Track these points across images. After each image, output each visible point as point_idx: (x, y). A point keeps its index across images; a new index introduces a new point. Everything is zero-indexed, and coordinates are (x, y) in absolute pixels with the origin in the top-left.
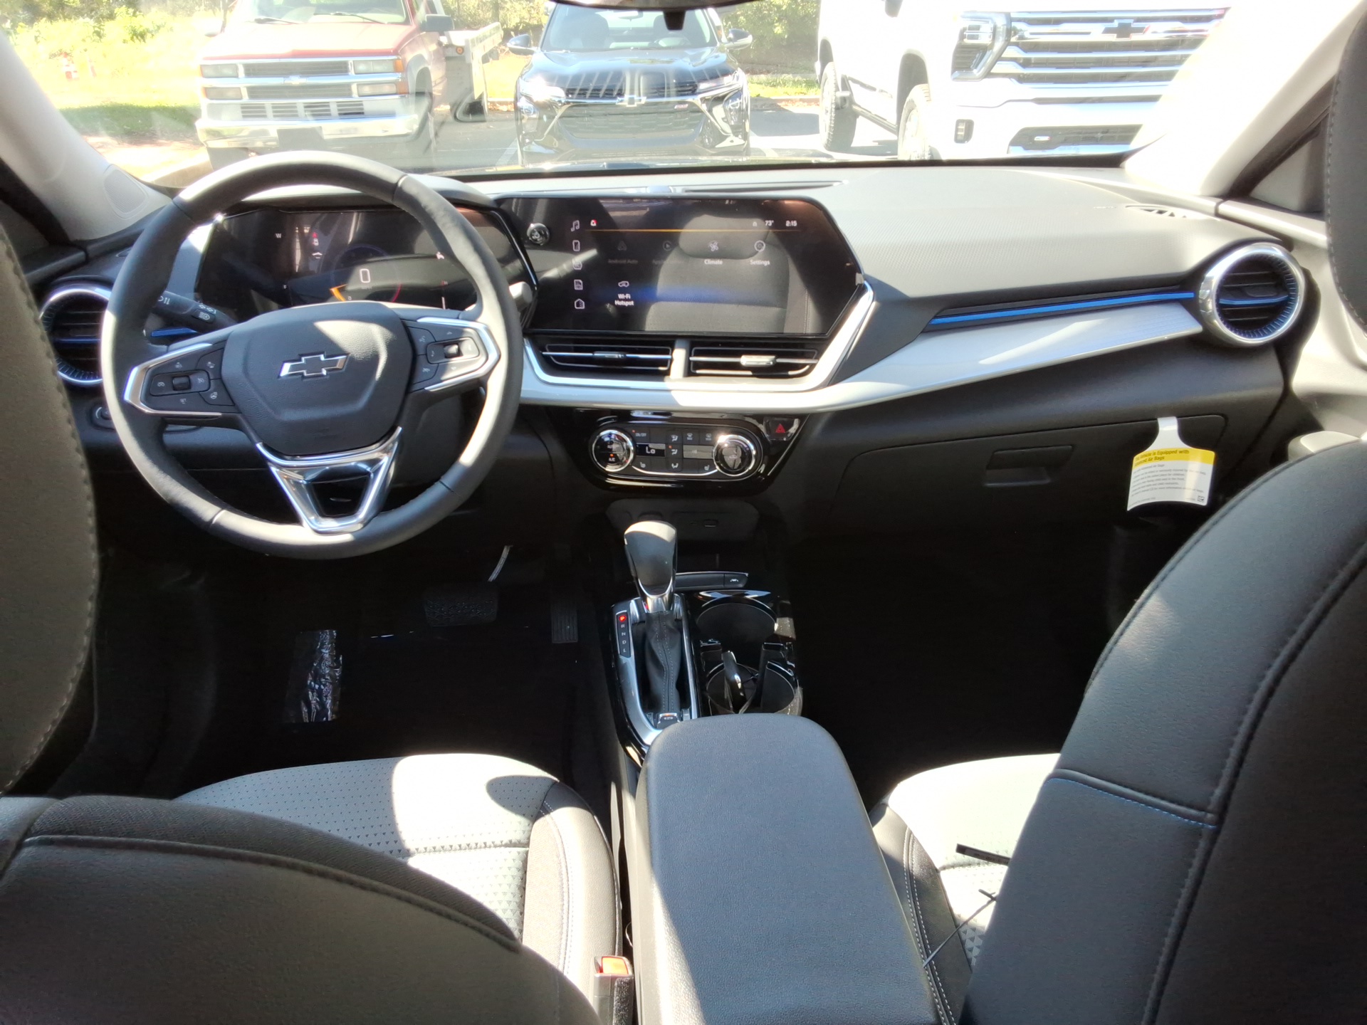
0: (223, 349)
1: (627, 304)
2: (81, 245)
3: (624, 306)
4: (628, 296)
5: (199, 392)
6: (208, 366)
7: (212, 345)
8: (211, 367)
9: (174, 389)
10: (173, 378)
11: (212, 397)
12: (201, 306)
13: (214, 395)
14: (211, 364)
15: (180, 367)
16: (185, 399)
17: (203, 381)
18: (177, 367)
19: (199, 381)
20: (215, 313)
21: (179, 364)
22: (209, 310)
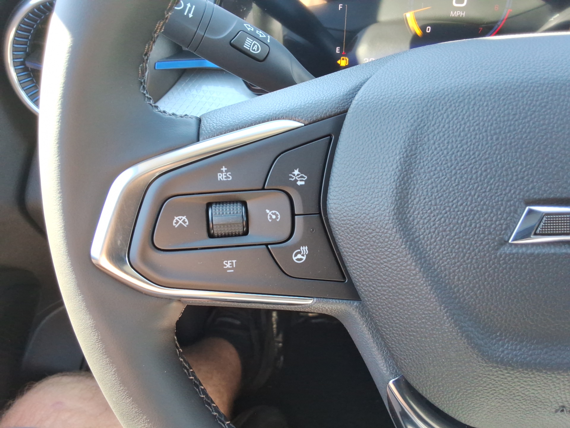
0: (331, 139)
5: (267, 245)
6: (293, 180)
7: (305, 125)
8: (299, 183)
9: (211, 236)
10: (209, 205)
11: (294, 259)
12: (248, 26)
13: (300, 253)
14: (298, 175)
15: (227, 177)
16: (234, 261)
17: (277, 218)
18: (221, 177)
19: (269, 217)
20: (269, 41)
21: (226, 171)
22: (260, 35)
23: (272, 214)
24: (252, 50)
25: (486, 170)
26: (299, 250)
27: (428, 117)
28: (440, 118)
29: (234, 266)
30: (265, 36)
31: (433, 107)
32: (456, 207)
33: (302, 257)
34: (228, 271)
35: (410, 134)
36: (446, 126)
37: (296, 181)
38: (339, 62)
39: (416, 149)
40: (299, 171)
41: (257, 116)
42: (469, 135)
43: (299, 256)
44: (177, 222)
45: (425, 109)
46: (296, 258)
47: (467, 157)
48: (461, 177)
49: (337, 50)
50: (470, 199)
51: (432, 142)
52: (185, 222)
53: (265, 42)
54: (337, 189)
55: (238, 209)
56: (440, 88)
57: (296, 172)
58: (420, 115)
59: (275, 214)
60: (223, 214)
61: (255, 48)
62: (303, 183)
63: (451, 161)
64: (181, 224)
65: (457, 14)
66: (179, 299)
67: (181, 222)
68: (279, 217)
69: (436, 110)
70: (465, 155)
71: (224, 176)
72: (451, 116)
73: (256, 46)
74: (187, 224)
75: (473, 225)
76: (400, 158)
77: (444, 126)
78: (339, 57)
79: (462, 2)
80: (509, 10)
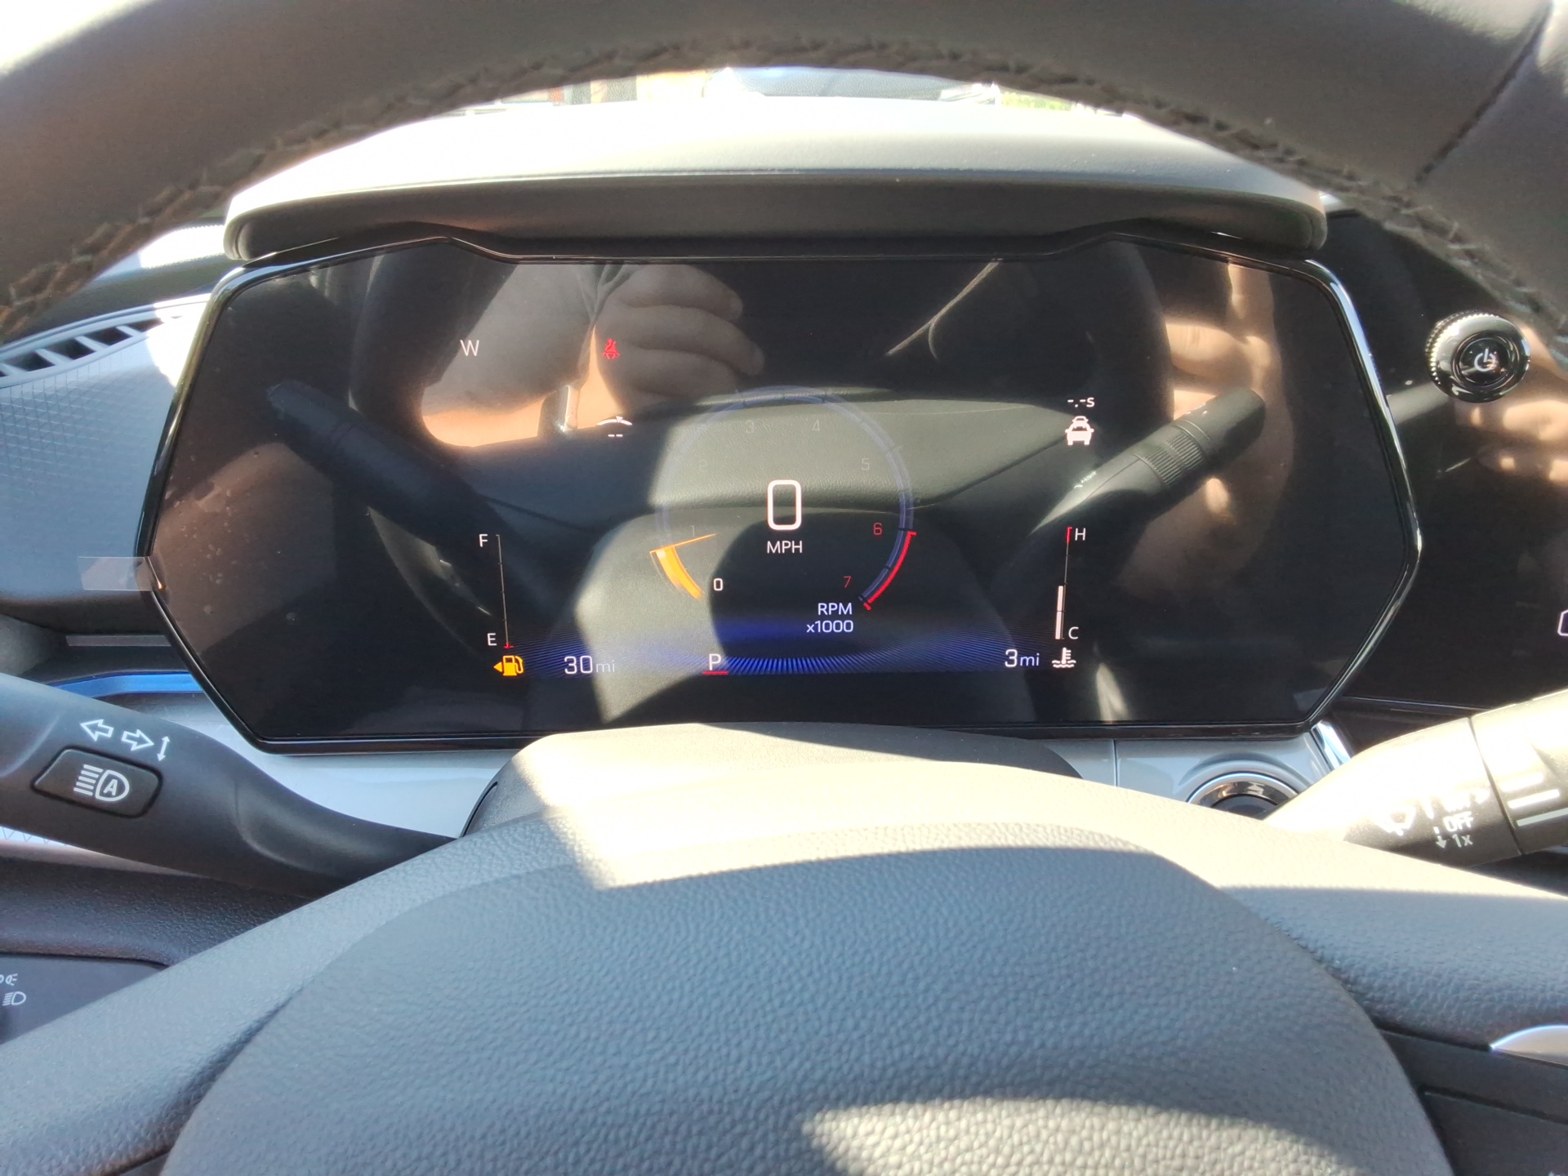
12: (96, 726)
20: (161, 757)
22: (135, 744)
24: (102, 794)
30: (150, 743)
38: (498, 667)
49: (489, 639)
53: (149, 762)
61: (112, 787)
65: (784, 547)
73: (114, 782)
78: (497, 655)
79: (792, 520)
80: (909, 533)
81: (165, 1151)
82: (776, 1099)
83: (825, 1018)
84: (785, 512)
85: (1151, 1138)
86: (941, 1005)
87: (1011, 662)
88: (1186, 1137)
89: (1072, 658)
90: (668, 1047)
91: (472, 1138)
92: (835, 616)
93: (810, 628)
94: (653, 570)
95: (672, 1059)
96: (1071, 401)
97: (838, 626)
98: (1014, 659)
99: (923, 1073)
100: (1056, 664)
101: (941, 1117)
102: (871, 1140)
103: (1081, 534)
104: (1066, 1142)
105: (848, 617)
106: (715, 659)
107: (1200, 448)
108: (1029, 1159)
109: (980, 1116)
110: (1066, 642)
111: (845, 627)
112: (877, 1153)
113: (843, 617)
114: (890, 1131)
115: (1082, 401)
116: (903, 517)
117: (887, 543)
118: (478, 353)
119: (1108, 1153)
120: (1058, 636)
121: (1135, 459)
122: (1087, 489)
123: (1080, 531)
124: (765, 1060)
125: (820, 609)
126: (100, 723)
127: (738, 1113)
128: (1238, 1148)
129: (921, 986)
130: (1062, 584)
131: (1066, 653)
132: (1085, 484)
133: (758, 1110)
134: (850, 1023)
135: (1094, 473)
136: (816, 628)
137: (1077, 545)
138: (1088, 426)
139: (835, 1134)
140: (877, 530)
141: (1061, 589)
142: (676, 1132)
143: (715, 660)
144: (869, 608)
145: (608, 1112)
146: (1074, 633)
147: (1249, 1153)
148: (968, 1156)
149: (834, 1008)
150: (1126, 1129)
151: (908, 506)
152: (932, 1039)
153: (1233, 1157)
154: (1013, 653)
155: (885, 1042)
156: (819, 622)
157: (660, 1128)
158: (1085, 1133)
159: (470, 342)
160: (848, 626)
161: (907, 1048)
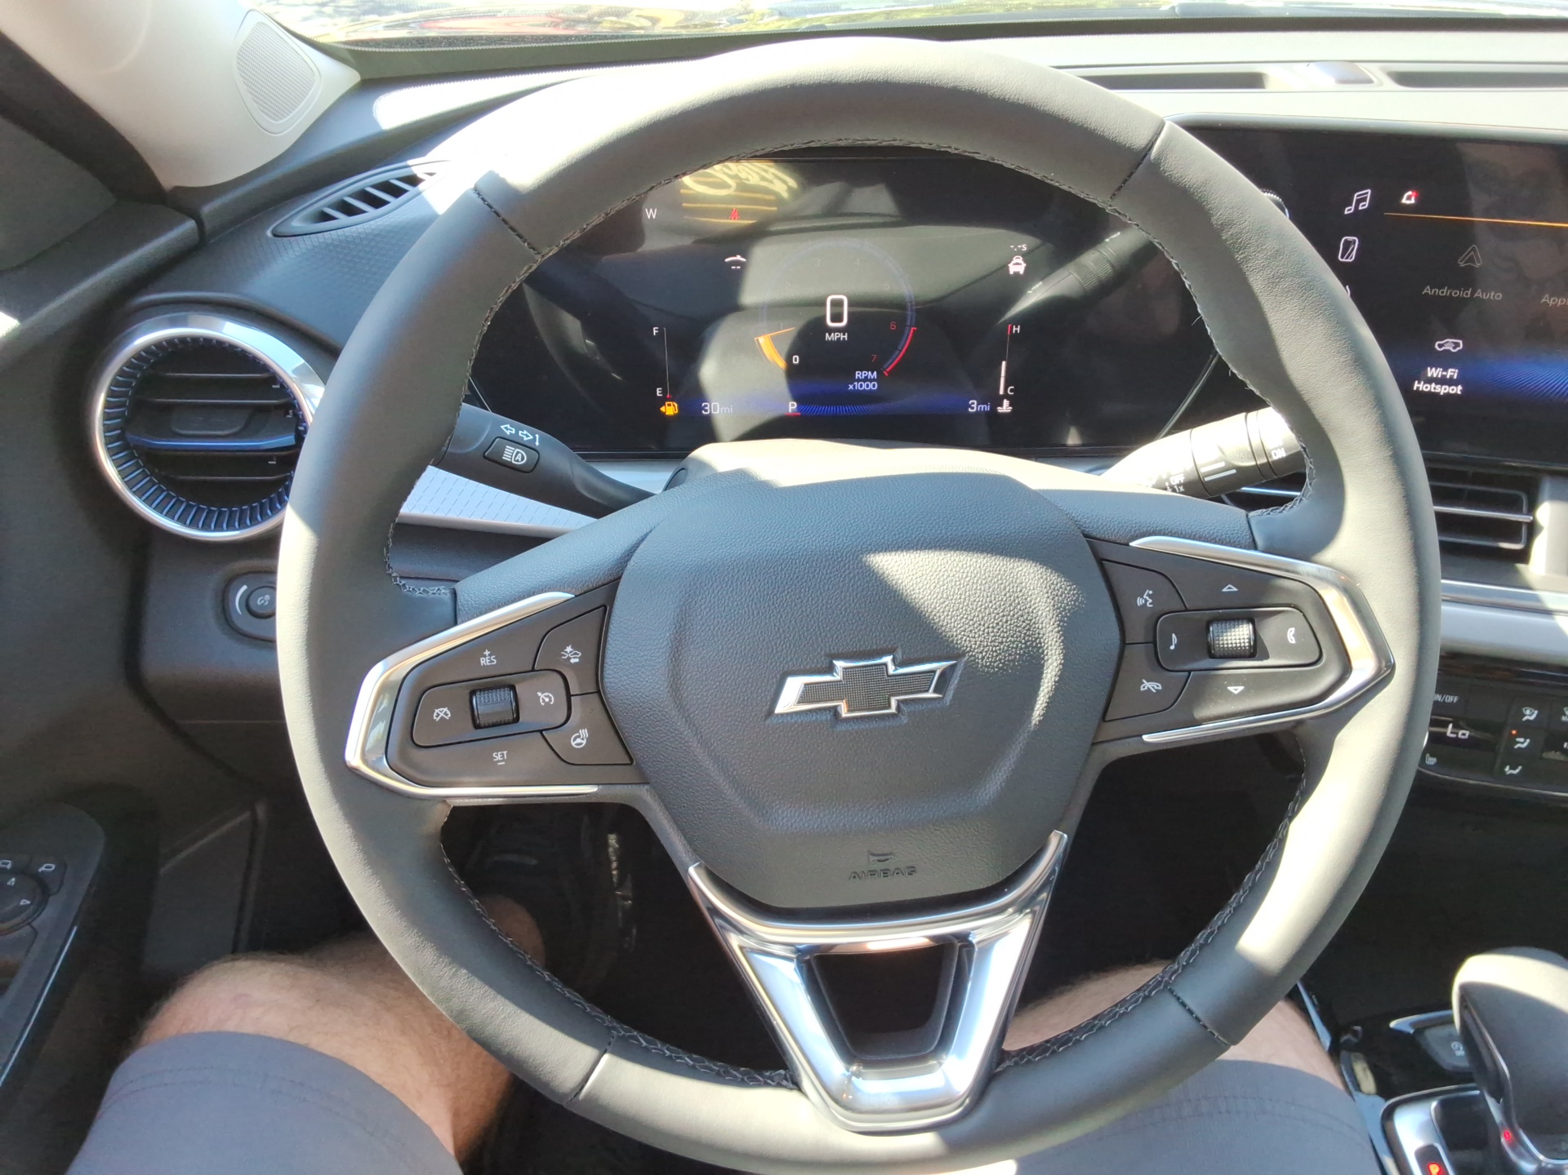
0: (605, 609)
1: (1443, 390)
2: (184, 202)
3: (1435, 395)
4: (1452, 373)
5: (541, 731)
6: (565, 658)
7: (576, 596)
8: (573, 661)
9: (477, 726)
10: (473, 693)
11: (573, 744)
12: (506, 428)
13: (579, 737)
14: (571, 652)
15: (492, 661)
16: (505, 752)
17: (550, 700)
18: (484, 661)
19: (541, 701)
20: (537, 444)
21: (490, 655)
22: (525, 437)
23: (545, 697)
24: (515, 460)
25: (749, 645)
26: (577, 734)
27: (695, 592)
28: (707, 593)
29: (505, 757)
30: (531, 437)
31: (699, 581)
32: (725, 682)
33: (582, 741)
34: (499, 764)
35: (678, 610)
36: (712, 601)
37: (569, 658)
38: (663, 409)
39: (685, 624)
40: (572, 648)
41: (521, 590)
42: (732, 611)
43: (578, 741)
44: (438, 715)
45: (692, 583)
46: (575, 742)
47: (732, 632)
48: (728, 652)
49: (658, 392)
50: (736, 673)
51: (700, 617)
52: (447, 715)
53: (532, 446)
54: (612, 668)
55: (507, 695)
56: (708, 560)
57: (569, 649)
58: (688, 590)
59: (548, 696)
60: (489, 701)
61: (519, 457)
62: (577, 660)
63: (717, 636)
64: (442, 717)
65: (836, 337)
66: (443, 799)
67: (442, 714)
68: (553, 699)
69: (703, 584)
70: (730, 631)
71: (488, 661)
72: (716, 591)
73: (520, 455)
74: (449, 716)
75: (742, 698)
76: (670, 635)
77: (710, 602)
78: (662, 401)
79: (840, 320)
80: (912, 328)
81: (620, 578)
82: (853, 550)
83: (870, 526)
84: (837, 310)
85: (989, 564)
86: (914, 522)
87: (973, 408)
88: (1001, 564)
89: (1010, 406)
90: (812, 535)
91: (743, 563)
92: (866, 379)
93: (851, 387)
94: (757, 351)
95: (814, 539)
96: (1012, 247)
97: (868, 386)
98: (974, 406)
99: (907, 543)
100: (1000, 410)
101: (912, 556)
102: (888, 563)
103: (1017, 329)
104: (957, 565)
105: (874, 380)
106: (793, 405)
107: (1113, 266)
108: (944, 570)
109: (927, 556)
110: (1006, 396)
111: (872, 386)
112: (890, 567)
113: (871, 380)
114: (895, 560)
115: (1019, 246)
116: (909, 313)
117: (900, 333)
118: (656, 216)
119: (972, 569)
120: (1001, 392)
121: (1068, 273)
122: (1036, 294)
123: (1017, 327)
124: (848, 539)
125: (857, 375)
126: (508, 426)
127: (839, 555)
128: (1020, 568)
129: (907, 516)
130: (1005, 360)
131: (1006, 402)
132: (1035, 291)
133: (847, 553)
134: (880, 528)
135: (1041, 283)
136: (854, 386)
137: (1015, 336)
138: (1022, 262)
139: (874, 562)
140: (893, 326)
141: (1004, 363)
142: (817, 560)
143: (792, 407)
144: (887, 374)
145: (792, 555)
146: (1011, 391)
147: (1024, 571)
148: (922, 568)
149: (874, 523)
150: (979, 561)
151: (912, 306)
152: (910, 532)
153: (1019, 571)
154: (974, 403)
155: (893, 533)
156: (856, 383)
157: (811, 559)
158: (964, 562)
159: (651, 210)
160: (874, 386)
161: (901, 535)
